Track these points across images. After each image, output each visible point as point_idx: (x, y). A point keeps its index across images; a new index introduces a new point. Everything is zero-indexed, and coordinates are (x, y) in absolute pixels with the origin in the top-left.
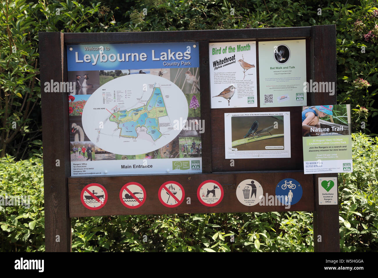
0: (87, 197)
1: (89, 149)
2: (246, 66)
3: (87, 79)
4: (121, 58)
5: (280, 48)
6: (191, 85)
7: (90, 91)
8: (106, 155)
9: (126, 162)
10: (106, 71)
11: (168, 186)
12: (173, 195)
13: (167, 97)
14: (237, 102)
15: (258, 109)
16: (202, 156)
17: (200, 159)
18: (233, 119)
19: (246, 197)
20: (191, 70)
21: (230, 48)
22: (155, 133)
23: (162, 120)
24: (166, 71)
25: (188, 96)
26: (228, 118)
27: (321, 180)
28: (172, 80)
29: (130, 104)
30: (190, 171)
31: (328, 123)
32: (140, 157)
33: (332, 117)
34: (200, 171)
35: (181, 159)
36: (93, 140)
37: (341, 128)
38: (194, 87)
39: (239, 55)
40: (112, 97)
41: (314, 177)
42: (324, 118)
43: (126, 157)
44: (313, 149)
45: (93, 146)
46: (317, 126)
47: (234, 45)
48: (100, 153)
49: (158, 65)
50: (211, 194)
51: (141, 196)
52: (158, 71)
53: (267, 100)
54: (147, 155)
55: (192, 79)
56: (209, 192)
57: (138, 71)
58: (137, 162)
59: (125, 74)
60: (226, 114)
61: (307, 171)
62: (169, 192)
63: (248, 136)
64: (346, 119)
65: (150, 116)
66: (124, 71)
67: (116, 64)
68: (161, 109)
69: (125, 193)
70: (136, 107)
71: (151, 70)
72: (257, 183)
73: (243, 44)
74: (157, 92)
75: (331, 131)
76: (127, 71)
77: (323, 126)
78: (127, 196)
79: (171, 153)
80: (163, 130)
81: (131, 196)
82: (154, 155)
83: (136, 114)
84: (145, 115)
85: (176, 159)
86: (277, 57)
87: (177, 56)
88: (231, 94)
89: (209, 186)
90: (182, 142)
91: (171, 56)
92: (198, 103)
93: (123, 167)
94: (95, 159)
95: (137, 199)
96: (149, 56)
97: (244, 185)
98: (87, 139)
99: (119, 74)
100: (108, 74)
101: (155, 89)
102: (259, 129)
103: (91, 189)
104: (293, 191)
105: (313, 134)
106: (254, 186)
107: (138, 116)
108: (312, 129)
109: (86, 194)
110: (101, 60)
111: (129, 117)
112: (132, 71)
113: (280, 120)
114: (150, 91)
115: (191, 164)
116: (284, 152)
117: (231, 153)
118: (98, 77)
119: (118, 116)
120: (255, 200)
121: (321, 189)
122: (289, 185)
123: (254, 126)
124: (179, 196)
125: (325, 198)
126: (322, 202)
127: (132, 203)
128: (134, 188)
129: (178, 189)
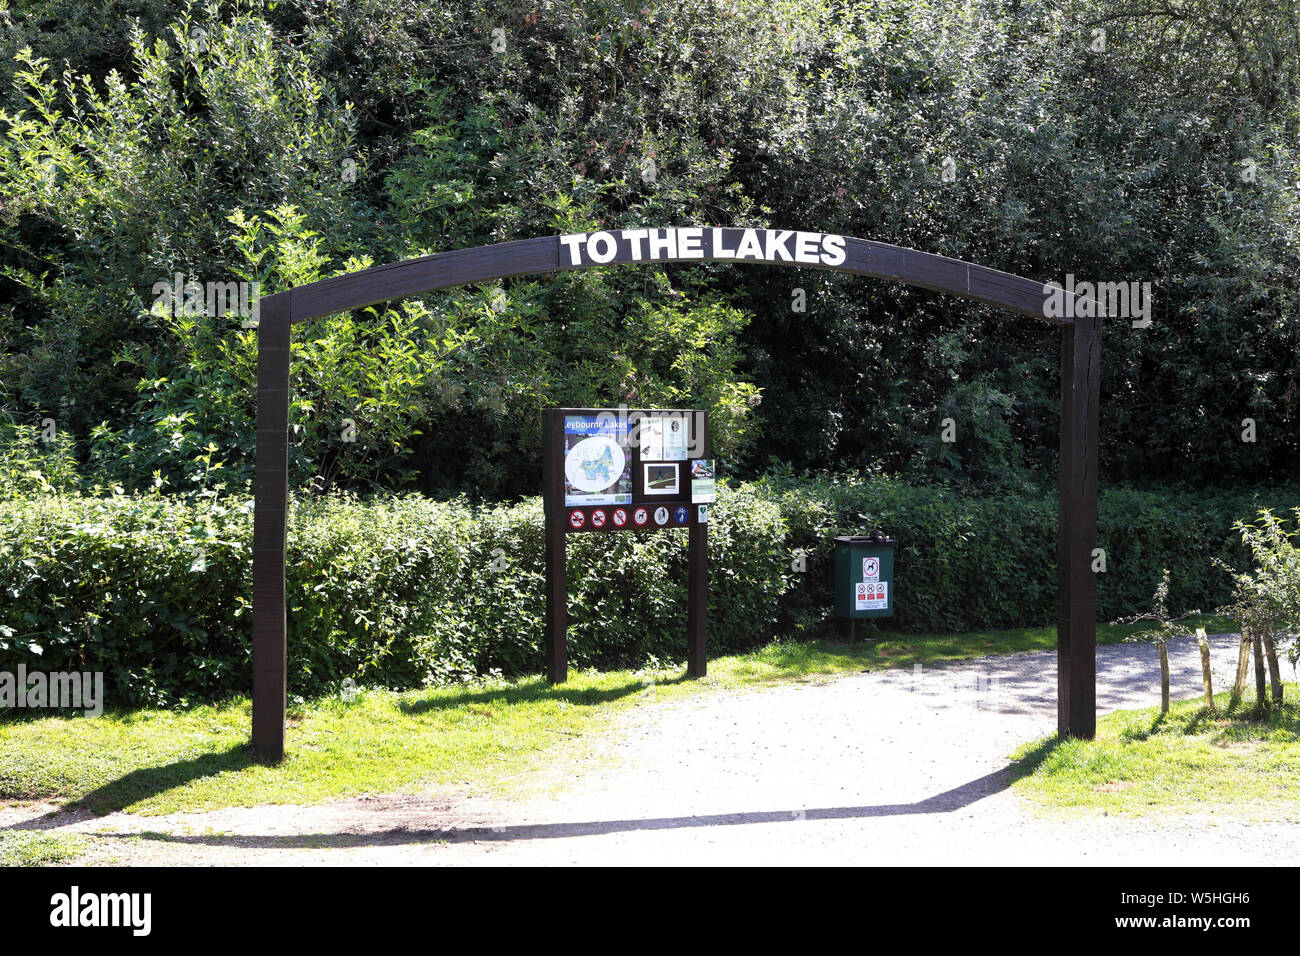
1: (570, 488)
7: (570, 448)
8: (579, 492)
9: (590, 497)
13: (613, 452)
14: (652, 456)
15: (662, 462)
16: (632, 492)
17: (631, 494)
18: (649, 468)
22: (606, 477)
23: (610, 468)
24: (613, 435)
25: (625, 452)
26: (646, 466)
28: (616, 442)
29: (593, 457)
30: (625, 503)
31: (705, 471)
32: (597, 493)
33: (706, 468)
34: (631, 502)
35: (621, 495)
36: (571, 482)
37: (710, 475)
40: (582, 452)
41: (696, 505)
42: (702, 468)
43: (589, 493)
44: (697, 487)
45: (572, 485)
46: (698, 473)
48: (575, 490)
51: (603, 519)
52: (608, 435)
53: (666, 456)
54: (601, 492)
55: (627, 441)
56: (640, 516)
57: (597, 434)
58: (596, 496)
59: (590, 437)
61: (695, 500)
63: (657, 479)
64: (712, 468)
65: (604, 465)
66: (589, 435)
67: (585, 429)
68: (610, 461)
70: (596, 459)
71: (605, 434)
74: (608, 449)
75: (705, 476)
76: (591, 435)
77: (701, 473)
79: (614, 490)
80: (610, 474)
81: (598, 519)
82: (605, 492)
84: (601, 465)
85: (618, 495)
88: (649, 451)
90: (621, 483)
92: (630, 457)
93: (588, 500)
94: (573, 495)
98: (568, 481)
99: (586, 436)
100: (580, 436)
101: (607, 446)
102: (663, 475)
103: (576, 514)
104: (684, 514)
105: (697, 478)
106: (664, 512)
107: (597, 465)
108: (697, 475)
110: (578, 427)
111: (592, 466)
112: (594, 435)
113: (673, 469)
114: (604, 448)
115: (626, 498)
116: (675, 490)
117: (648, 491)
118: (575, 438)
119: (585, 465)
120: (664, 520)
121: (700, 513)
122: (682, 511)
123: (661, 473)
124: (624, 518)
125: (702, 518)
126: (700, 521)
127: (598, 524)
128: (600, 514)
129: (622, 513)
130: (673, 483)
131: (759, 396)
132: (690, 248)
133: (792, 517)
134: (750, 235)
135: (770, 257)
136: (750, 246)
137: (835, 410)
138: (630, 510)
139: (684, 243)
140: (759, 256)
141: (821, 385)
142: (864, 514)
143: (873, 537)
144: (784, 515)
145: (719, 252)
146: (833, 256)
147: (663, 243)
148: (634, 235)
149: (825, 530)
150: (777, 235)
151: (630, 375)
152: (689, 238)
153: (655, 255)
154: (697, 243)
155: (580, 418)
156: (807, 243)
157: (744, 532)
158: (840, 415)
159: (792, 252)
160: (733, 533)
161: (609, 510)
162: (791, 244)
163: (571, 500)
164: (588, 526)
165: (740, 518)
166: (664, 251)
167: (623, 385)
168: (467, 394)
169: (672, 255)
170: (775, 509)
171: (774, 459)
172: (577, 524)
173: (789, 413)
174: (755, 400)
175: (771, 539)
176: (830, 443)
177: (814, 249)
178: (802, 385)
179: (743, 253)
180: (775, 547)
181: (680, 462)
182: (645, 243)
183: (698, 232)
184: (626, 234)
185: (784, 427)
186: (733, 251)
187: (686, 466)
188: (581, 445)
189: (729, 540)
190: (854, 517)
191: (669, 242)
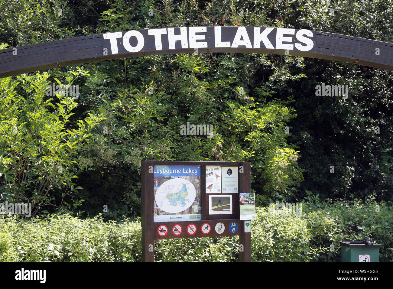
0: (160, 231)
1: (158, 210)
2: (217, 176)
3: (158, 180)
4: (171, 172)
5: (229, 170)
6: (197, 184)
7: (159, 185)
8: (164, 213)
9: (172, 216)
10: (165, 177)
11: (190, 226)
12: (192, 229)
13: (188, 188)
14: (214, 190)
15: (221, 194)
16: (201, 213)
17: (200, 215)
18: (212, 198)
19: (219, 230)
20: (197, 177)
21: (211, 169)
22: (183, 204)
23: (186, 198)
24: (188, 177)
25: (196, 188)
26: (210, 197)
27: (245, 222)
28: (190, 181)
29: (174, 191)
30: (196, 220)
31: (248, 200)
32: (177, 214)
33: (249, 198)
34: (200, 220)
35: (193, 215)
36: (159, 206)
37: (252, 202)
38: (198, 184)
39: (215, 172)
40: (167, 188)
41: (243, 221)
42: (247, 198)
43: (172, 214)
44: (244, 210)
45: (159, 209)
46: (244, 201)
47: (213, 167)
48: (162, 212)
49: (185, 175)
50: (206, 229)
51: (180, 230)
52: (185, 177)
53: (224, 191)
54: (180, 213)
55: (197, 181)
56: (205, 228)
57: (178, 177)
58: (176, 216)
59: (173, 178)
60: (209, 196)
61: (241, 219)
62: (191, 228)
63: (217, 205)
64: (254, 198)
65: (182, 196)
66: (172, 177)
67: (169, 174)
68: (186, 193)
69: (174, 229)
70: (176, 192)
71: (182, 177)
72: (223, 224)
73: (216, 167)
74: (184, 186)
75: (249, 203)
76: (173, 177)
77: (246, 201)
78: (175, 230)
79: (189, 212)
80: (186, 202)
81: (177, 230)
82: (182, 213)
83: (176, 195)
84: (180, 196)
85: (191, 215)
86: (228, 173)
87: (192, 171)
88: (211, 187)
89: (205, 226)
90: (193, 207)
91: (190, 171)
92: (200, 191)
93: (171, 218)
94: (160, 215)
95: (179, 232)
96: (182, 171)
97: (218, 225)
98: (157, 206)
99: (170, 178)
100: (166, 178)
101: (184, 184)
102: (221, 202)
103: (162, 227)
104: (235, 227)
105: (243, 204)
106: (221, 226)
107: (177, 196)
108: (243, 202)
109: (160, 229)
110: (164, 172)
111: (173, 197)
112: (175, 177)
113: (228, 198)
114: (182, 186)
115: (196, 217)
116: (230, 212)
117: (211, 212)
118: (162, 179)
119: (169, 196)
120: (222, 231)
121: (245, 226)
122: (234, 225)
123: (220, 201)
124: (195, 230)
125: (247, 230)
126: (246, 231)
127: (177, 233)
128: (178, 227)
129: (194, 227)
130: (228, 207)
131: (296, 156)
132: (197, 41)
133: (313, 228)
134: (242, 31)
135: (257, 46)
136: (242, 39)
137: (350, 166)
138: (198, 224)
139: (193, 37)
140: (249, 46)
141: (343, 152)
142: (361, 226)
143: (365, 242)
144: (309, 226)
145: (219, 43)
146: (304, 45)
147: (178, 38)
148: (157, 33)
149: (336, 236)
150: (262, 30)
151: (219, 143)
152: (197, 34)
153: (172, 46)
154: (203, 37)
155: (166, 166)
156: (285, 35)
157: (282, 237)
158: (353, 169)
159: (273, 42)
160: (274, 237)
161: (185, 225)
162: (272, 37)
163: (158, 218)
164: (170, 234)
165: (279, 228)
166: (178, 43)
167: (214, 150)
168: (120, 154)
169: (184, 46)
170: (303, 223)
171: (308, 192)
172: (162, 234)
173: (324, 167)
174: (294, 158)
175: (299, 242)
176: (347, 184)
177: (290, 39)
178: (333, 153)
179: (236, 43)
180: (302, 246)
181: (233, 194)
182: (165, 38)
183: (204, 29)
184: (151, 32)
185: (321, 175)
186: (229, 43)
187: (236, 197)
188: (167, 183)
189: (272, 242)
190: (355, 229)
191: (182, 37)
